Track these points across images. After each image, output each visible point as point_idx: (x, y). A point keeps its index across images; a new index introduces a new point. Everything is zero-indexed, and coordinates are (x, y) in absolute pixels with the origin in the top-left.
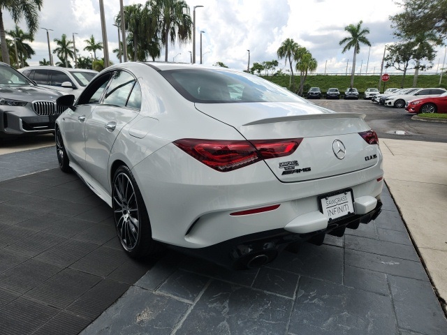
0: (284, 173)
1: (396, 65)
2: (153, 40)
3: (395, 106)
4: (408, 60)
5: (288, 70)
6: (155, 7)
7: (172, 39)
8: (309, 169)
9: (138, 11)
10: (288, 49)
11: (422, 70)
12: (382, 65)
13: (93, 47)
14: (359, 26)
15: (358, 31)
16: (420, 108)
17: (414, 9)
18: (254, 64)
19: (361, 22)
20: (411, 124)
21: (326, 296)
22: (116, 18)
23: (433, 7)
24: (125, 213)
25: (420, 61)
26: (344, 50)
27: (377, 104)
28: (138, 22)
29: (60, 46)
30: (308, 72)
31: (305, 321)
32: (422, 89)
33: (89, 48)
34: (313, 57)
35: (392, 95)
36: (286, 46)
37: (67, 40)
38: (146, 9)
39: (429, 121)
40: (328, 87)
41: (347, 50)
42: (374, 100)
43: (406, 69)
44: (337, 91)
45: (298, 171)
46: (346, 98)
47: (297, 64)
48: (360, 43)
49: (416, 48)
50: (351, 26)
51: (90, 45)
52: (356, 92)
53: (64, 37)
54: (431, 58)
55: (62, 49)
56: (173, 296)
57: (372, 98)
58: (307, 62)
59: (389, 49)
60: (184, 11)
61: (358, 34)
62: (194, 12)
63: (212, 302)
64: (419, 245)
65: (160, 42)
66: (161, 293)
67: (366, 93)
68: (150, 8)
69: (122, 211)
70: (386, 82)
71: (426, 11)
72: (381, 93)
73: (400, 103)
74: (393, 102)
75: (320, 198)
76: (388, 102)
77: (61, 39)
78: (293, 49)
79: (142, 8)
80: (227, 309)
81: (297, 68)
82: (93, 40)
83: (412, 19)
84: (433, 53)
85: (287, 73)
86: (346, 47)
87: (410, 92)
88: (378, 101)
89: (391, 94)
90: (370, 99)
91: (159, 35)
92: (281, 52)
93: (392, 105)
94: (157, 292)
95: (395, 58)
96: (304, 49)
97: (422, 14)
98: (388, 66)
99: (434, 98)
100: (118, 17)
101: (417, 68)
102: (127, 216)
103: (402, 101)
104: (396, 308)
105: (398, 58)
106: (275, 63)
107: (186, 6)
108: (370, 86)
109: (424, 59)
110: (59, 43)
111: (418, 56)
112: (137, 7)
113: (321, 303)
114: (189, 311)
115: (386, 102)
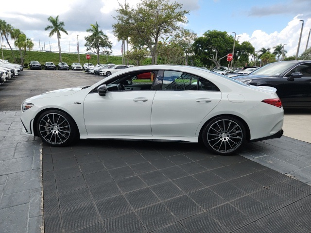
14: (57, 19)
15: (57, 22)
19: (58, 17)
26: (50, 35)
27: (92, 74)
30: (27, 48)
40: (45, 62)
41: (52, 35)
42: (87, 71)
43: (98, 52)
44: (52, 64)
46: (60, 69)
47: (15, 42)
48: (60, 31)
50: (51, 18)
52: (67, 65)
58: (24, 41)
61: (58, 24)
67: (73, 66)
69: (220, 138)
70: (89, 59)
74: (105, 73)
76: (102, 73)
81: (16, 45)
86: (51, 33)
88: (93, 72)
95: (91, 45)
96: (18, 30)
98: (88, 49)
115: (100, 73)
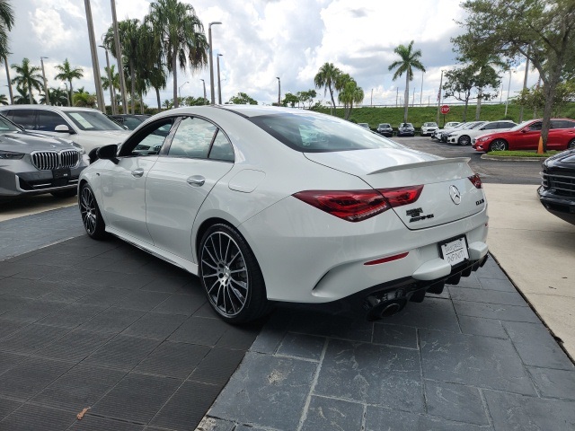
0: (412, 221)
1: (456, 94)
2: (156, 66)
3: (459, 144)
4: (469, 88)
5: (329, 103)
6: (158, 24)
7: (182, 65)
8: (432, 216)
9: (135, 28)
10: (328, 75)
11: (486, 99)
12: (440, 94)
13: (68, 74)
14: (410, 48)
15: (409, 53)
16: (489, 146)
17: (478, 29)
18: (286, 95)
19: (412, 43)
20: (483, 164)
21: (449, 345)
22: (104, 38)
23: (498, 27)
24: (221, 276)
25: (483, 89)
26: (395, 77)
27: (438, 141)
28: (134, 43)
29: (20, 75)
30: (354, 104)
31: (436, 367)
32: (487, 123)
33: (62, 77)
34: (358, 86)
35: (455, 130)
36: (325, 73)
37: (30, 66)
38: (145, 27)
39: (501, 160)
41: (398, 76)
42: (433, 137)
43: (467, 99)
44: (389, 127)
45: (423, 218)
46: (400, 135)
47: (340, 95)
48: (413, 68)
49: (478, 73)
50: (401, 47)
51: (64, 73)
52: (412, 128)
53: (26, 63)
54: (495, 85)
55: (24, 78)
56: (295, 357)
57: (431, 134)
58: (352, 92)
59: (447, 75)
60: (196, 28)
61: (410, 56)
62: (210, 30)
63: (339, 359)
64: (524, 292)
65: (165, 68)
66: (281, 356)
67: (423, 128)
68: (150, 24)
69: (217, 275)
70: (445, 114)
71: (491, 32)
72: (440, 128)
73: (465, 139)
74: (456, 138)
75: (440, 244)
76: (450, 138)
77: (21, 65)
78: (333, 76)
79: (139, 25)
80: (356, 364)
81: (340, 99)
82: (67, 66)
83: (476, 41)
84: (497, 79)
85: (328, 105)
86: (397, 73)
87: (475, 126)
88: (439, 138)
89: (453, 128)
90: (428, 135)
91: (164, 60)
92: (320, 80)
93: (456, 142)
94: (277, 355)
95: (454, 86)
96: (347, 76)
97: (487, 36)
98: (447, 95)
99: (503, 134)
100: (107, 36)
101: (479, 97)
102: (224, 279)
103: (466, 137)
104: (518, 349)
105: (458, 86)
106: (313, 94)
107: (198, 23)
108: (426, 119)
109: (487, 86)
110: (19, 70)
111: (481, 84)
112: (132, 23)
113: (446, 351)
114: (319, 370)
115: (449, 138)
